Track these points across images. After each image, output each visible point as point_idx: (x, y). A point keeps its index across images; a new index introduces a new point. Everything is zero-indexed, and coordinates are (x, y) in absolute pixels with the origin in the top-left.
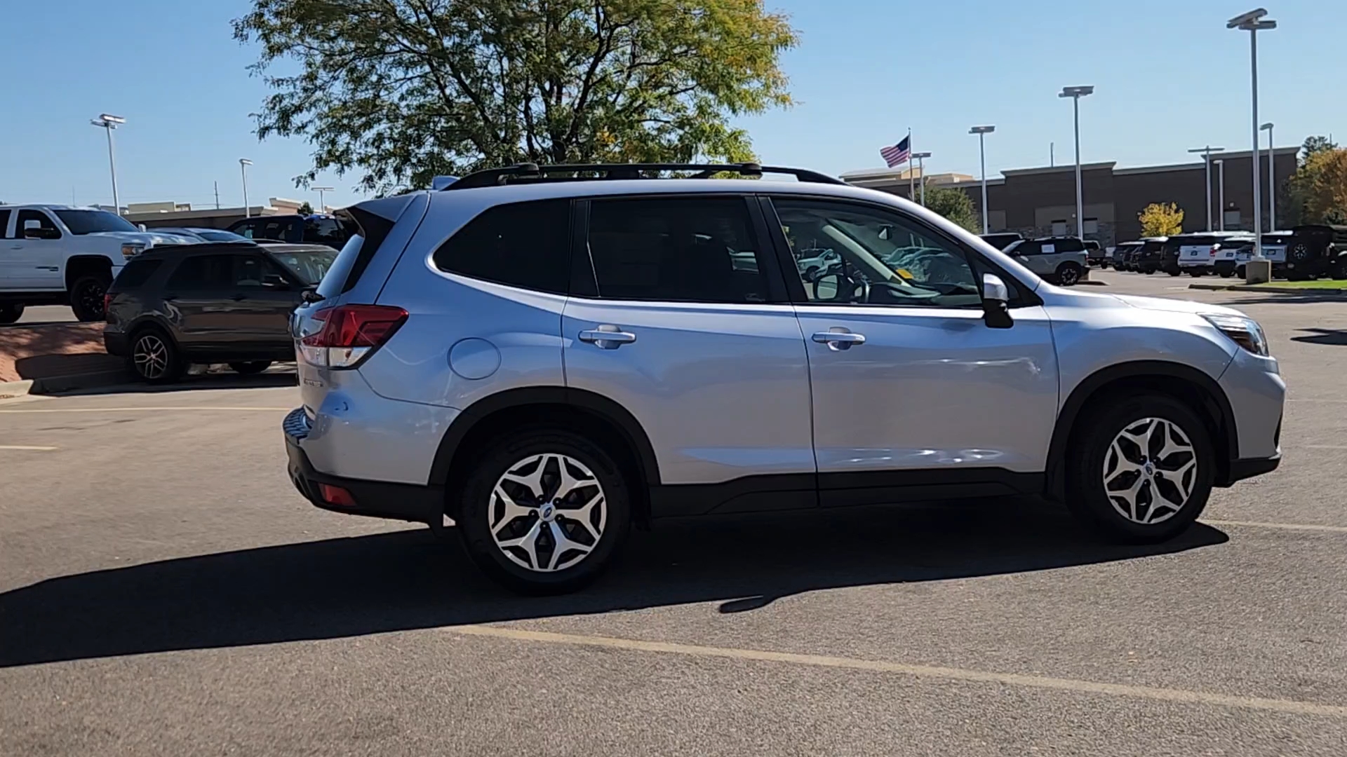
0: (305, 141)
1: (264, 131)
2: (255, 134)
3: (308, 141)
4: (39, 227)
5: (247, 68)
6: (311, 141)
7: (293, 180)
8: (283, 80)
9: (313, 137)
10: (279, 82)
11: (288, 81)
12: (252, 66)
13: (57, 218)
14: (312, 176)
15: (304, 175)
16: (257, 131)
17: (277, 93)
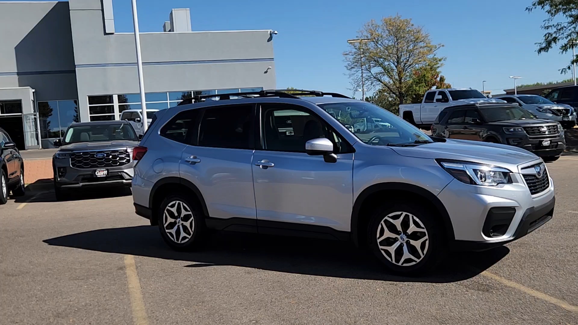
0: (560, 52)
1: (540, 51)
2: (536, 52)
3: (561, 53)
4: (441, 98)
5: (544, 21)
6: (562, 53)
7: (559, 70)
8: (549, 26)
9: (563, 51)
10: (547, 28)
11: (551, 26)
12: (545, 20)
13: (449, 94)
14: (569, 68)
15: (565, 68)
16: (537, 50)
17: (546, 33)
